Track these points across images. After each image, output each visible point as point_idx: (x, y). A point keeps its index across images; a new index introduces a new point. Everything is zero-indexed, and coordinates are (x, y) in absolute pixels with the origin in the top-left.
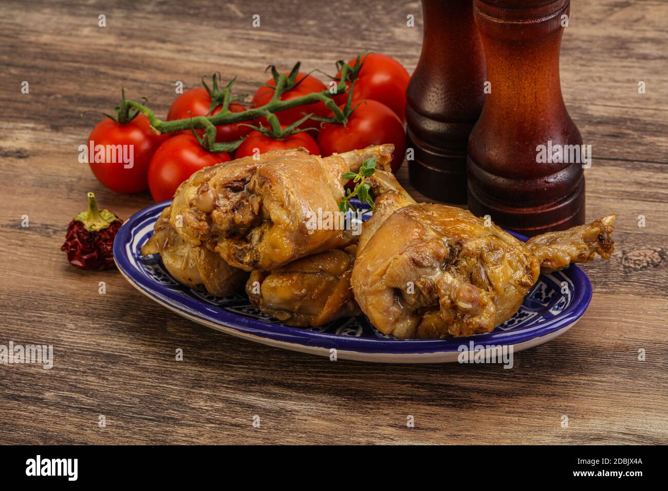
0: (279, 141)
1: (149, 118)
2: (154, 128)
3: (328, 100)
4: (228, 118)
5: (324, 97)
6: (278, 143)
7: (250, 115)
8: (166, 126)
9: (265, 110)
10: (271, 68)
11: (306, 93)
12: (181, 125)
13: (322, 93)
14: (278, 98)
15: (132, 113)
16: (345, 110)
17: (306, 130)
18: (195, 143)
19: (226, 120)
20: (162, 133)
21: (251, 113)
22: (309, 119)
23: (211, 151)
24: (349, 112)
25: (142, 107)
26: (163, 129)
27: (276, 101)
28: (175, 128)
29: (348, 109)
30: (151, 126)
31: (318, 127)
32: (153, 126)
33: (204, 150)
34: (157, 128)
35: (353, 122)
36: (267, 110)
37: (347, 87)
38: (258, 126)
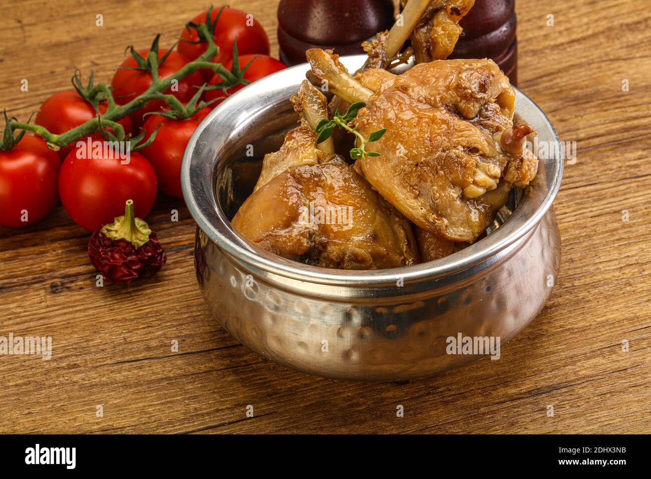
2: (52, 145)
5: (208, 63)
6: (188, 124)
7: (140, 104)
8: (63, 138)
9: (154, 93)
10: (129, 50)
12: (78, 134)
16: (233, 71)
21: (142, 101)
26: (62, 143)
29: (236, 68)
30: (48, 143)
32: (51, 142)
34: (56, 144)
36: (157, 92)
37: (218, 48)
38: (160, 110)
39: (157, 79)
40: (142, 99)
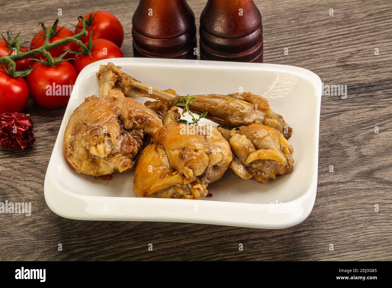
0: (53, 67)
3: (78, 41)
5: (76, 40)
6: (52, 69)
7: (33, 53)
9: (42, 49)
10: (41, 24)
13: (74, 36)
14: (48, 42)
16: (88, 46)
17: (68, 59)
18: (5, 73)
19: (21, 57)
21: (34, 52)
22: (68, 53)
23: (14, 76)
24: (91, 47)
27: (48, 44)
29: (90, 45)
31: (75, 58)
33: (10, 76)
35: (94, 53)
36: (44, 49)
37: (87, 32)
38: (40, 59)
39: (47, 42)
40: (34, 51)
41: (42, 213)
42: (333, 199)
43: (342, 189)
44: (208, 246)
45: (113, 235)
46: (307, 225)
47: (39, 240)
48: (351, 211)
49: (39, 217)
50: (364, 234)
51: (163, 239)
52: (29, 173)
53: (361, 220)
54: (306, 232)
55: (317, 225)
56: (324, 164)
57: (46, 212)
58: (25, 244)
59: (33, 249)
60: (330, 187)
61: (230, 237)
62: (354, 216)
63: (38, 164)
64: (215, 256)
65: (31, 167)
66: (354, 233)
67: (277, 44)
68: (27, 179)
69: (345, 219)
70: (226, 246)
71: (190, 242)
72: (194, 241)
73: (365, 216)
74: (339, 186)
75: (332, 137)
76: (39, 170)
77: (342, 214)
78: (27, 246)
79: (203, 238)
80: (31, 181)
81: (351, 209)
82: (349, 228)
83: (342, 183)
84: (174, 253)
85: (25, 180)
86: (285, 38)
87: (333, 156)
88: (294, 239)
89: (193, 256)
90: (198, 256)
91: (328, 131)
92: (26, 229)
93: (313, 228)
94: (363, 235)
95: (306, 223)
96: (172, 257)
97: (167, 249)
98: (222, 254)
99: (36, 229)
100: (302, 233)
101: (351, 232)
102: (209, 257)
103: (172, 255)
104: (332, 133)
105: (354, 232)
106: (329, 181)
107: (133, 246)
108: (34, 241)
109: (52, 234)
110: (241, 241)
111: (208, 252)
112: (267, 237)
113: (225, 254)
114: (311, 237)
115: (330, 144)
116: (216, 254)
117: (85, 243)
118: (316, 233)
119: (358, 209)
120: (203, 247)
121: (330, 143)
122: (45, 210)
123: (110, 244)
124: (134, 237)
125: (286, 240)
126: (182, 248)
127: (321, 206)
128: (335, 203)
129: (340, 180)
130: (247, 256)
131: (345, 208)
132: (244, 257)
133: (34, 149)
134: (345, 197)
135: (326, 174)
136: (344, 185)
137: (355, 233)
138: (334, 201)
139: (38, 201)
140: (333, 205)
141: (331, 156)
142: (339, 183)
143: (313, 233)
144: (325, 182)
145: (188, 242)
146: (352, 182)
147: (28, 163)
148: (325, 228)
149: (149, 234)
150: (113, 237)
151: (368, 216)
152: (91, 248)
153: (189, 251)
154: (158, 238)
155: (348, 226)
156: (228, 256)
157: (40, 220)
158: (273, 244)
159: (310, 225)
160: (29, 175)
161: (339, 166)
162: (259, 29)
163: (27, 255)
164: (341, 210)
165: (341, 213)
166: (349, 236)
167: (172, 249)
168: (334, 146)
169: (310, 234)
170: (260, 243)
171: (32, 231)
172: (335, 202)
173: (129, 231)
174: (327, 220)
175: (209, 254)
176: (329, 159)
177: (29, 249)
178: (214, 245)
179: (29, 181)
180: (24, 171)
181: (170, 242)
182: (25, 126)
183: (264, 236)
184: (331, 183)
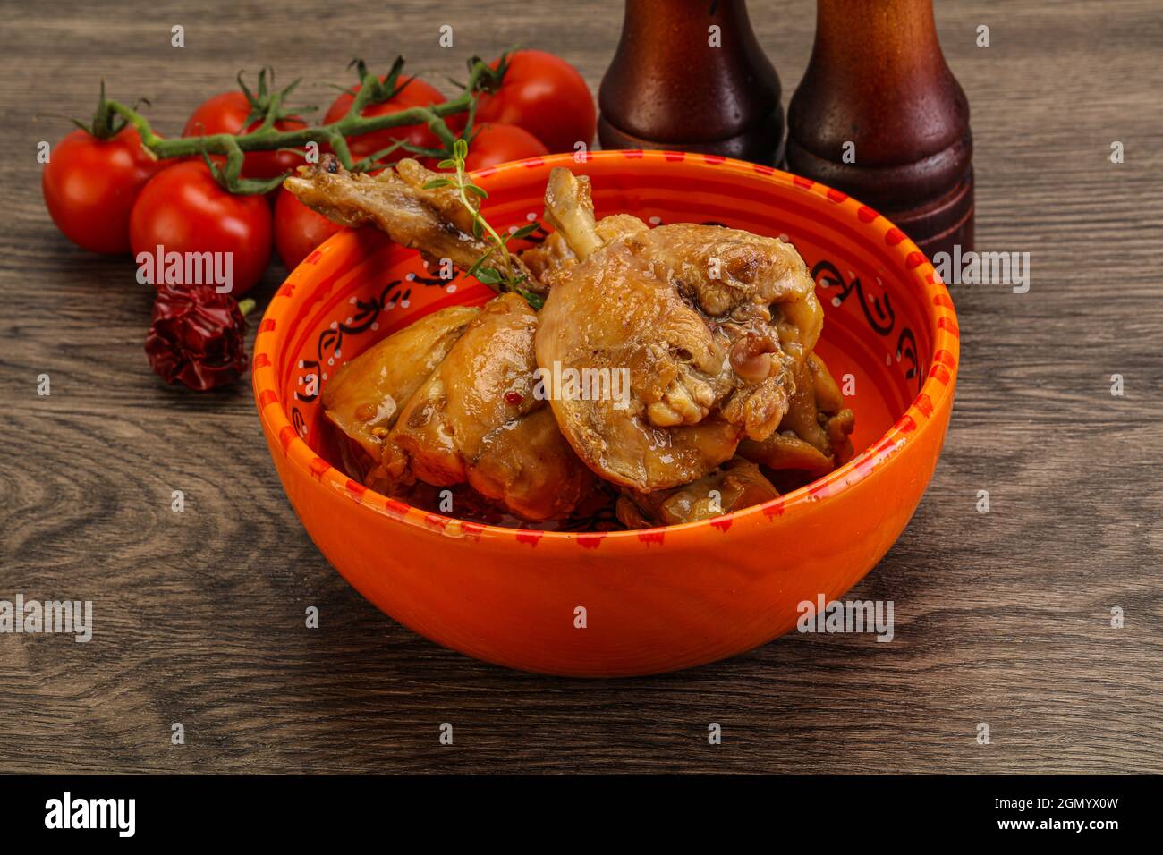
1: (141, 131)
3: (434, 120)
4: (270, 139)
11: (405, 107)
13: (430, 108)
14: (357, 113)
15: (117, 123)
18: (207, 177)
19: (267, 143)
20: (161, 158)
22: (400, 149)
23: (231, 190)
25: (131, 113)
27: (355, 118)
28: (181, 151)
33: (220, 189)
41: (186, 563)
42: (1006, 655)
43: (1043, 631)
44: (591, 723)
45: (348, 650)
46: (898, 714)
47: (148, 629)
48: (1042, 695)
49: (175, 570)
50: (1050, 763)
51: (476, 682)
52: (199, 456)
53: (1059, 726)
54: (885, 733)
55: (925, 718)
56: (1023, 556)
57: (199, 561)
58: (107, 633)
59: (122, 650)
60: (1012, 622)
61: (666, 710)
62: (1043, 710)
63: (234, 435)
64: (599, 752)
65: (214, 441)
66: (1021, 757)
67: (1038, 214)
68: (189, 469)
69: (1014, 713)
70: (643, 730)
71: (550, 702)
72: (560, 703)
73: (1076, 716)
74: (1039, 622)
75: (1081, 486)
76: (230, 453)
77: (1013, 698)
78: (110, 639)
79: (590, 699)
80: (197, 476)
81: (1045, 689)
82: (1015, 741)
83: (1052, 615)
84: (493, 725)
85: (181, 473)
86: (1069, 200)
87: (1058, 540)
88: (842, 743)
89: (540, 741)
90: (554, 745)
91: (1076, 469)
92: (126, 595)
93: (910, 724)
94: (1044, 766)
95: (896, 708)
96: (479, 735)
97: (477, 711)
98: (621, 751)
99: (152, 601)
100: (874, 732)
101: (1015, 753)
102: (582, 751)
103: (481, 730)
104: (1085, 475)
105: (1024, 753)
106: (1015, 603)
107: (389, 688)
108: (133, 630)
109: (189, 619)
110: (690, 724)
111: (584, 739)
112: (768, 727)
113: (630, 752)
114: (893, 745)
115: (1066, 505)
116: (603, 747)
117: (265, 658)
118: (913, 738)
119: (1064, 692)
120: (577, 724)
121: (1066, 502)
122: (199, 556)
123: (330, 673)
124: (401, 664)
125: (818, 743)
126: (519, 715)
127: (960, 670)
128: (1006, 667)
129: (1048, 606)
130: (689, 767)
131: (1028, 683)
132: (679, 767)
133: (242, 397)
134: (1042, 655)
135: (1014, 585)
136: (1052, 622)
137: (1026, 756)
138: (1004, 660)
139: (191, 529)
140: (998, 671)
141: (1055, 537)
142: (1042, 614)
143: (904, 737)
144: (1002, 604)
145: (543, 702)
146: (1081, 617)
147: (208, 430)
148: (946, 727)
149: (444, 663)
150: (344, 655)
151: (1085, 717)
152: (275, 673)
153: (534, 727)
154: (464, 679)
155: (1012, 735)
156: (633, 757)
157: (173, 579)
158: (773, 749)
159: (904, 714)
160: (198, 461)
161: (1066, 567)
162: (951, 151)
163: (98, 661)
164: (1012, 689)
165: (1010, 695)
166: (1004, 761)
167: (489, 712)
168: (1075, 513)
169: (893, 739)
170: (741, 740)
171: (140, 602)
172: (1008, 663)
173: (394, 647)
174: (962, 709)
175: (585, 743)
176: (1044, 543)
177: (110, 648)
178: (610, 722)
179: (192, 475)
180: (190, 448)
181: (494, 694)
182: (216, 325)
183: (759, 723)
184: (1018, 611)
